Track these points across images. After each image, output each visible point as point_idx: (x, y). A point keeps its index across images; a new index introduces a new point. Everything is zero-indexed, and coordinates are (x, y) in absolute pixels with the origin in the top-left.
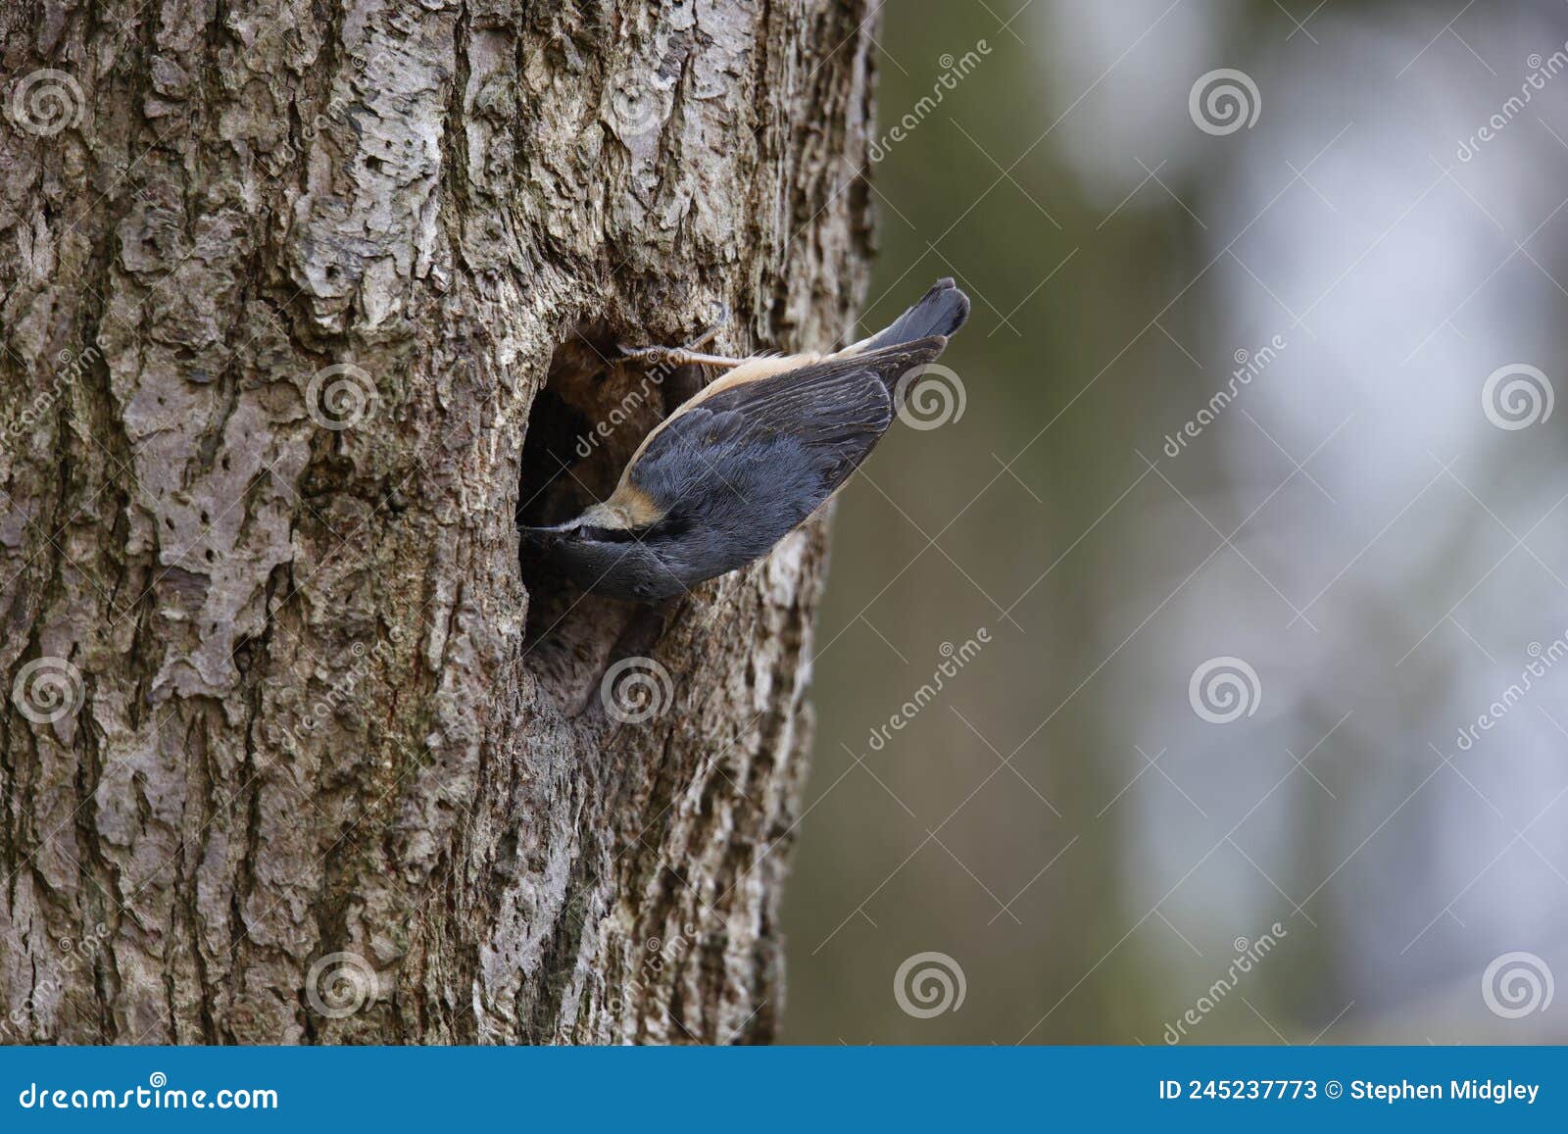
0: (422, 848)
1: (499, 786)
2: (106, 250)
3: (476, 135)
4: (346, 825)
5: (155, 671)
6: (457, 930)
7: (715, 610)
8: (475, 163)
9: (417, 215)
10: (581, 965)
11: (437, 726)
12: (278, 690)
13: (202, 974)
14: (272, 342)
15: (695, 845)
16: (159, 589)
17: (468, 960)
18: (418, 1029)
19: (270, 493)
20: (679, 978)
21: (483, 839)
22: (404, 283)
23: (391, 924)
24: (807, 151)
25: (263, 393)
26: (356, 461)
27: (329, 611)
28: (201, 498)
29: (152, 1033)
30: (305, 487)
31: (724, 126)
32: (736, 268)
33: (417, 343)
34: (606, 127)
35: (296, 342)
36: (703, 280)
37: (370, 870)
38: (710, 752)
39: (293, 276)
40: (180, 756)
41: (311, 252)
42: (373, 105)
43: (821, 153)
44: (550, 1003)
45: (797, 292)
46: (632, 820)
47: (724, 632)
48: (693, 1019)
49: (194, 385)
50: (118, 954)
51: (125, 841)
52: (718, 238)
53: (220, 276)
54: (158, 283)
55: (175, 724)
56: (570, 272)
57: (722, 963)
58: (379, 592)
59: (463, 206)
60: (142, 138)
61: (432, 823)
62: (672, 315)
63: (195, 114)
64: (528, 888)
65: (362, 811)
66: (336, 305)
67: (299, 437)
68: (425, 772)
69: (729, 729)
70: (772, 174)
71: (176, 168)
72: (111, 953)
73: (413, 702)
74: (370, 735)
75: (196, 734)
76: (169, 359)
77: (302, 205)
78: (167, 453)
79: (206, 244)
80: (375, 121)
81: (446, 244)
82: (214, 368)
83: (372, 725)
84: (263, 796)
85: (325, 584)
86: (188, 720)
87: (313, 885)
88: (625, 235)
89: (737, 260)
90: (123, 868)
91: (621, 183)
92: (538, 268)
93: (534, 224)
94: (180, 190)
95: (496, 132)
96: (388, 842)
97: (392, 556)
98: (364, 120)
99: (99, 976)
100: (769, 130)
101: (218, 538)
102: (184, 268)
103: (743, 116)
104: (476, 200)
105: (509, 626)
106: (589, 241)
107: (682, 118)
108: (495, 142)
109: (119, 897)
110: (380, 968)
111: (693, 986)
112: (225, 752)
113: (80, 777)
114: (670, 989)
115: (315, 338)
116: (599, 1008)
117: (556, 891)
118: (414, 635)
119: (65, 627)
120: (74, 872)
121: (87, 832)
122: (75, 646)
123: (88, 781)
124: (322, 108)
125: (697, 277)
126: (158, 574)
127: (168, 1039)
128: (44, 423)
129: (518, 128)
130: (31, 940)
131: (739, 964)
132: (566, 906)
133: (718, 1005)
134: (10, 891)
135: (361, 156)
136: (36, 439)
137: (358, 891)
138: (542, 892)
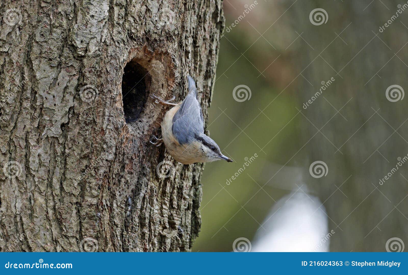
0: (102, 171)
2: (32, 37)
3: (116, 9)
4: (86, 166)
5: (43, 132)
6: (110, 188)
8: (116, 15)
9: (102, 28)
10: (142, 195)
11: (105, 143)
12: (71, 135)
13: (54, 199)
14: (69, 57)
16: (44, 113)
17: (113, 195)
19: (68, 91)
20: (171, 196)
21: (117, 167)
22: (99, 43)
23: (96, 188)
25: (67, 69)
28: (53, 92)
29: (42, 212)
30: (76, 89)
31: (174, 4)
32: (179, 36)
33: (101, 56)
34: (146, 6)
35: (74, 57)
37: (92, 176)
39: (73, 43)
40: (49, 150)
41: (77, 37)
42: (93, 3)
43: (205, 7)
44: (135, 204)
45: (199, 39)
48: (175, 205)
49: (52, 67)
50: (35, 195)
51: (36, 169)
53: (58, 42)
54: (44, 44)
55: (47, 143)
56: (135, 40)
57: (182, 191)
58: (93, 113)
59: (113, 26)
60: (40, 11)
61: (105, 165)
63: (53, 5)
64: (128, 178)
65: (90, 163)
66: (83, 49)
67: (75, 78)
68: (102, 153)
70: (188, 14)
71: (48, 18)
72: (33, 194)
75: (53, 145)
76: (46, 61)
77: (76, 26)
78: (45, 82)
79: (55, 35)
80: (93, 7)
81: (109, 34)
82: (56, 63)
83: (92, 143)
84: (68, 159)
86: (50, 142)
87: (79, 179)
88: (149, 31)
89: (178, 34)
90: (35, 175)
91: (149, 19)
93: (128, 30)
94: (49, 23)
95: (121, 9)
96: (95, 169)
98: (90, 6)
99: (30, 199)
100: (188, 4)
101: (58, 101)
102: (50, 40)
103: (180, 1)
104: (116, 25)
106: (141, 33)
107: (163, 3)
108: (120, 11)
109: (35, 182)
110: (93, 197)
111: (175, 197)
112: (59, 150)
113: (26, 156)
114: (169, 198)
115: (78, 57)
116: (147, 204)
117: (135, 179)
118: (101, 123)
119: (23, 122)
120: (25, 177)
121: (28, 168)
122: (25, 126)
123: (28, 156)
124: (81, 4)
125: (166, 39)
126: (43, 110)
127: (46, 213)
128: (18, 76)
129: (126, 7)
130: (15, 192)
131: (187, 192)
132: (138, 182)
133: (181, 201)
134: (11, 181)
135: (89, 15)
136: (16, 80)
137: (89, 180)
138: (132, 179)
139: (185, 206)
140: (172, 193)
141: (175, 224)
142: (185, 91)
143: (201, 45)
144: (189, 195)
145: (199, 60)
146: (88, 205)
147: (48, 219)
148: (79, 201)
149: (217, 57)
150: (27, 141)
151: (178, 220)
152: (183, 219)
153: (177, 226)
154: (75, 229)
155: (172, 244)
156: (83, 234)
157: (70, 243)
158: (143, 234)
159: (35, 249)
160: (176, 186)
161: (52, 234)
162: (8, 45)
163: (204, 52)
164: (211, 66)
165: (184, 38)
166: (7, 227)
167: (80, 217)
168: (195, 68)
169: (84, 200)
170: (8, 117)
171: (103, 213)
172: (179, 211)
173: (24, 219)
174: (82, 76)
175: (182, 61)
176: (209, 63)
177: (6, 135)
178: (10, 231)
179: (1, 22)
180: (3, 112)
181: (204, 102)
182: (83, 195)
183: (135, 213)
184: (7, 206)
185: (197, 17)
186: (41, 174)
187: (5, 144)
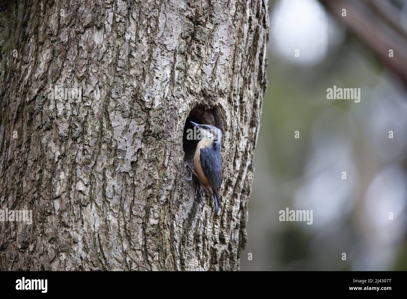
0: (163, 198)
1: (179, 186)
2: (109, 94)
3: (177, 72)
4: (150, 194)
5: (117, 168)
6: (171, 212)
7: (225, 154)
8: (176, 77)
9: (165, 87)
10: (196, 217)
11: (166, 177)
12: (139, 171)
13: (125, 220)
14: (138, 110)
15: (225, 194)
16: (117, 153)
17: (173, 217)
18: (163, 230)
19: (137, 136)
20: (222, 218)
21: (176, 196)
22: (162, 99)
23: (158, 211)
24: (247, 71)
25: (136, 119)
26: (152, 130)
27: (148, 157)
28: (125, 137)
29: (115, 231)
30: (144, 134)
31: (225, 69)
32: (228, 94)
33: (163, 109)
34: (202, 70)
35: (142, 110)
36: (220, 96)
37: (154, 202)
38: (225, 178)
39: (142, 98)
40: (121, 182)
41: (145, 94)
42: (158, 68)
43: (250, 71)
44: (190, 224)
45: (245, 96)
47: (227, 157)
48: (225, 225)
49: (124, 118)
51: (111, 197)
52: (223, 89)
53: (129, 98)
54: (118, 100)
55: (120, 177)
56: (194, 96)
57: (232, 214)
58: (156, 153)
59: (174, 85)
60: (116, 74)
61: (165, 194)
62: (214, 103)
63: (126, 70)
64: (185, 204)
65: (153, 192)
66: (149, 103)
67: (143, 126)
68: (164, 185)
69: (229, 174)
70: (236, 77)
71: (122, 80)
73: (162, 172)
75: (124, 179)
76: (120, 113)
77: (144, 86)
78: (119, 130)
79: (127, 93)
80: (158, 71)
81: (170, 92)
82: (127, 115)
83: (155, 177)
84: (136, 189)
85: (147, 152)
86: (123, 176)
87: (144, 204)
88: (205, 89)
89: (228, 92)
90: (110, 202)
91: (204, 80)
92: (188, 95)
93: (187, 88)
94: (122, 83)
95: (180, 72)
96: (157, 197)
97: (159, 147)
98: (156, 70)
99: (106, 221)
100: (235, 69)
101: (128, 144)
102: (123, 97)
103: (230, 67)
104: (176, 84)
105: (181, 159)
106: (198, 90)
107: (217, 68)
108: (180, 74)
109: (110, 207)
110: (156, 219)
111: (225, 219)
112: (129, 181)
113: (103, 186)
114: (220, 220)
115: (146, 109)
116: (201, 224)
117: (191, 204)
118: (162, 161)
119: (101, 160)
120: (102, 203)
121: (104, 196)
122: (103, 163)
123: (105, 187)
124: (149, 69)
125: (219, 96)
126: (117, 151)
127: (118, 231)
128: (98, 125)
129: (185, 71)
130: (95, 214)
131: (235, 215)
132: (193, 207)
133: (231, 222)
134: (91, 206)
135: (155, 77)
136: (96, 127)
137: (152, 206)
138: (188, 205)
139: (234, 226)
140: (223, 215)
141: (224, 240)
142: (234, 137)
143: (246, 101)
144: (237, 218)
145: (245, 113)
146: (151, 225)
147: (119, 235)
148: (144, 222)
149: (261, 110)
150: (104, 175)
151: (227, 237)
152: (233, 236)
153: (227, 242)
154: (141, 243)
155: (222, 256)
156: (147, 248)
157: (137, 255)
158: (198, 248)
159: (109, 259)
160: (226, 210)
161: (123, 248)
162: (91, 101)
163: (249, 106)
164: (256, 117)
165: (232, 95)
166: (87, 242)
167: (145, 234)
168: (241, 119)
169: (148, 221)
170: (90, 157)
171: (165, 231)
172: (229, 229)
173: (100, 236)
174: (148, 124)
175: (231, 113)
176: (254, 115)
177: (88, 171)
178: (90, 245)
179: (86, 82)
180: (86, 153)
181: (249, 145)
182: (147, 217)
183: (190, 231)
184: (88, 226)
185: (243, 79)
186: (115, 201)
187: (87, 177)
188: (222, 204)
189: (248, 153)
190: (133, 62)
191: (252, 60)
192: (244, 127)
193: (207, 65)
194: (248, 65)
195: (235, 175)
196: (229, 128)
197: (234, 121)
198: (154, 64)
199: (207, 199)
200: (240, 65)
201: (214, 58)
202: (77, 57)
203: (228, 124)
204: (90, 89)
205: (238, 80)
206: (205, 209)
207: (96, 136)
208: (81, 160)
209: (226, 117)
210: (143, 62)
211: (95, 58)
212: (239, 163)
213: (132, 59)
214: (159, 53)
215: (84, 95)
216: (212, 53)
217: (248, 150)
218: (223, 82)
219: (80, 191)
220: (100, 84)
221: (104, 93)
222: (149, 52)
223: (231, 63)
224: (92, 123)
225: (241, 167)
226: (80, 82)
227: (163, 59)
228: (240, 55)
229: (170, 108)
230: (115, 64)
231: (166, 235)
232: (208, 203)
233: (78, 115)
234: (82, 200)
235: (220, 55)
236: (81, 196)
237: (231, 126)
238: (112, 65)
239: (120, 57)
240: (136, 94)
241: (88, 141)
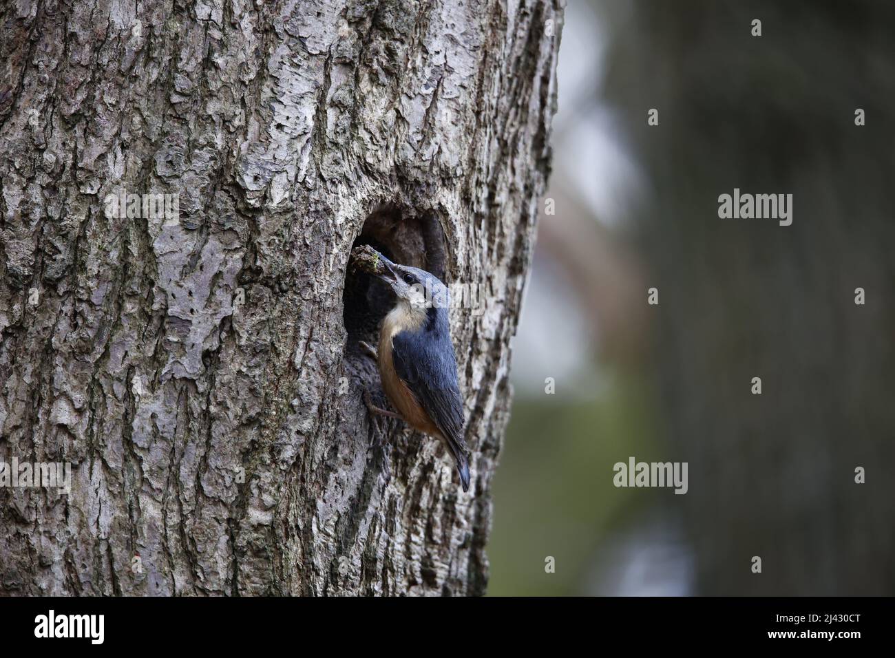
0: (288, 453)
1: (330, 424)
2: (149, 165)
3: (331, 114)
4: (253, 441)
5: (163, 366)
6: (306, 492)
8: (330, 126)
9: (299, 152)
10: (371, 510)
11: (298, 396)
12: (224, 376)
13: (181, 510)
14: (226, 211)
16: (167, 327)
17: (311, 507)
18: (284, 539)
19: (221, 282)
20: (430, 516)
22: (291, 185)
23: (272, 489)
24: (509, 122)
25: (221, 235)
26: (264, 268)
27: (248, 339)
28: (189, 284)
29: (155, 537)
30: (239, 279)
31: (458, 112)
32: (463, 179)
33: (295, 212)
34: (398, 111)
35: (238, 211)
36: (444, 185)
37: (263, 463)
39: (238, 180)
40: (175, 406)
41: (247, 169)
42: (281, 99)
43: (516, 123)
44: (353, 527)
45: (501, 189)
46: (402, 441)
48: (437, 535)
49: (188, 231)
50: (140, 500)
51: (146, 446)
52: (452, 164)
53: (203, 179)
54: (172, 182)
55: (173, 390)
56: (376, 180)
57: (454, 508)
58: (272, 331)
59: (323, 148)
60: (169, 112)
61: (293, 442)
62: (427, 201)
63: (196, 101)
64: (343, 473)
65: (261, 435)
66: (257, 194)
67: (238, 256)
68: (290, 417)
70: (483, 134)
71: (185, 127)
72: (137, 498)
73: (287, 384)
74: (265, 398)
75: (183, 396)
77: (244, 146)
78: (173, 262)
79: (197, 164)
80: (282, 107)
81: (314, 166)
82: (197, 222)
83: (266, 394)
84: (214, 426)
85: (247, 327)
86: (179, 389)
87: (236, 469)
88: (404, 163)
89: (463, 175)
90: (144, 459)
91: (404, 138)
92: (359, 178)
93: (359, 157)
94: (186, 138)
95: (341, 113)
96: (272, 450)
97: (280, 314)
98: (277, 106)
99: (131, 510)
100: (483, 113)
101: (197, 304)
102: (185, 174)
103: (469, 106)
104: (329, 145)
105: (336, 348)
106: (387, 165)
107: (436, 108)
108: (341, 117)
109: (142, 472)
110: (265, 509)
111: (437, 519)
112: (196, 405)
113: (126, 415)
114: (425, 521)
115: (247, 209)
116: (381, 530)
117: (358, 474)
118: (288, 352)
119: (122, 343)
120: (121, 460)
121: (128, 442)
122: (126, 352)
123: (129, 417)
124: (257, 100)
125: (441, 182)
126: (167, 320)
127: (163, 540)
128: (116, 247)
129: (354, 111)
130: (101, 492)
131: (463, 509)
132: (363, 482)
133: (451, 529)
134: (91, 469)
135: (274, 123)
136: (111, 254)
137: (256, 473)
138: (350, 475)
139: (459, 539)
140: (432, 510)
141: (434, 575)
143: (504, 202)
144: (467, 518)
145: (499, 235)
146: (253, 526)
147: (165, 550)
148: (234, 516)
149: (537, 230)
150: (129, 385)
151: (442, 568)
152: (454, 568)
153: (440, 582)
154: (222, 575)
156: (240, 587)
160: (441, 496)
161: (174, 585)
162: (98, 181)
163: (509, 217)
164: (524, 249)
165: (474, 184)
166: (78, 566)
167: (234, 549)
168: (490, 250)
169: (244, 515)
170: (91, 333)
171: (288, 544)
172: (445, 549)
173: (115, 551)
174: (251, 251)
175: (468, 232)
176: (520, 243)
177: (85, 371)
178: (85, 574)
179: (85, 131)
180: (80, 322)
181: (505, 322)
182: (242, 504)
183: (353, 548)
184: (81, 521)
185: (499, 143)
186: (155, 457)
187: (82, 389)
188: (434, 477)
189: (503, 345)
190: (216, 80)
191: (523, 92)
192: (495, 273)
193: (410, 98)
194: (511, 107)
195: (468, 401)
196: (462, 273)
197: (474, 254)
198: (272, 90)
199: (396, 463)
200: (494, 102)
201: (430, 80)
202: (61, 60)
203: (461, 261)
204: (97, 149)
205: (489, 142)
206: (391, 489)
207: (110, 278)
208: (65, 341)
209: (456, 242)
210: (243, 83)
211: (112, 66)
212: (479, 369)
213: (213, 71)
214: (286, 60)
215: (80, 165)
216: (424, 66)
217: (502, 337)
218: (452, 145)
219: (63, 428)
220: (125, 136)
221: (135, 161)
222: (258, 57)
223: (472, 95)
224: (100, 241)
225: (483, 379)
226: (70, 129)
227: (296, 76)
228: (497, 76)
229: (312, 209)
230: (165, 85)
231: (291, 556)
232: (399, 475)
233: (61, 220)
234: (66, 450)
235: (446, 73)
236: (65, 440)
237: (468, 267)
238: (159, 88)
239: (180, 65)
240: (222, 169)
241: (89, 290)
